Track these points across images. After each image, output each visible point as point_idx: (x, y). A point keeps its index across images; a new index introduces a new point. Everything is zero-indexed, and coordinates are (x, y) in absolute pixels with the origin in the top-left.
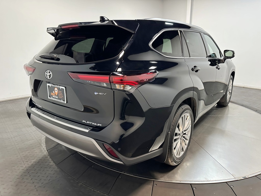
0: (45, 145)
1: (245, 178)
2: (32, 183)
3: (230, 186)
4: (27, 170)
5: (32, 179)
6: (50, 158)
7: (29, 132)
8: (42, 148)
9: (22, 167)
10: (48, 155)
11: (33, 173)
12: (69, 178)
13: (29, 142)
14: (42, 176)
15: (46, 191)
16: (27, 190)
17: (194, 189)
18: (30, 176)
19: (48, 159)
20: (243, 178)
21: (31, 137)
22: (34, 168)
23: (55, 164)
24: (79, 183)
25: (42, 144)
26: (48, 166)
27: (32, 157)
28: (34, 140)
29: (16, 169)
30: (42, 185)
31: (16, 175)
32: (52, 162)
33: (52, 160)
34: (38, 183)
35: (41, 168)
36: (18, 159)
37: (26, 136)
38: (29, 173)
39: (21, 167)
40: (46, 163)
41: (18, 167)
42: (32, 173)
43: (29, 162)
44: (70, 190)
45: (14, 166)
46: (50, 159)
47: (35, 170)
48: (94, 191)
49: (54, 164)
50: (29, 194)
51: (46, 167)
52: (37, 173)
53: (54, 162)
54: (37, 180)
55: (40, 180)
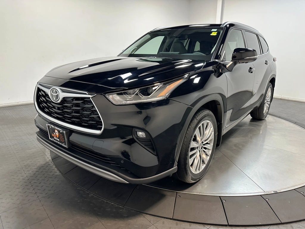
0: (50, 155)
1: (276, 193)
2: (35, 194)
3: (265, 199)
4: (28, 179)
5: (34, 189)
6: (56, 167)
7: (31, 140)
8: (46, 157)
9: (23, 176)
10: (54, 165)
11: (36, 183)
12: (78, 188)
13: (30, 150)
14: (46, 187)
15: (51, 202)
16: (29, 200)
17: (224, 201)
18: (32, 186)
19: (54, 169)
20: (274, 192)
21: (34, 145)
22: (37, 178)
23: (62, 173)
24: (89, 194)
25: (47, 153)
26: (53, 176)
27: (34, 166)
28: (37, 149)
29: (15, 179)
30: (47, 195)
31: (16, 185)
32: (58, 172)
33: (58, 169)
34: (42, 193)
35: (46, 177)
36: (18, 168)
37: (27, 144)
38: (31, 183)
39: (21, 176)
40: (51, 172)
41: (17, 176)
42: (34, 183)
43: (30, 171)
44: (79, 201)
45: (14, 175)
46: (56, 169)
47: (38, 180)
48: (107, 203)
49: (60, 174)
50: (31, 204)
51: (51, 177)
52: (40, 183)
53: (60, 172)
54: (40, 190)
55: (44, 190)
